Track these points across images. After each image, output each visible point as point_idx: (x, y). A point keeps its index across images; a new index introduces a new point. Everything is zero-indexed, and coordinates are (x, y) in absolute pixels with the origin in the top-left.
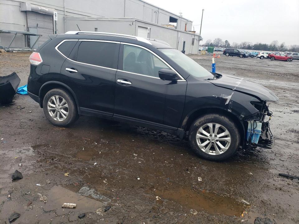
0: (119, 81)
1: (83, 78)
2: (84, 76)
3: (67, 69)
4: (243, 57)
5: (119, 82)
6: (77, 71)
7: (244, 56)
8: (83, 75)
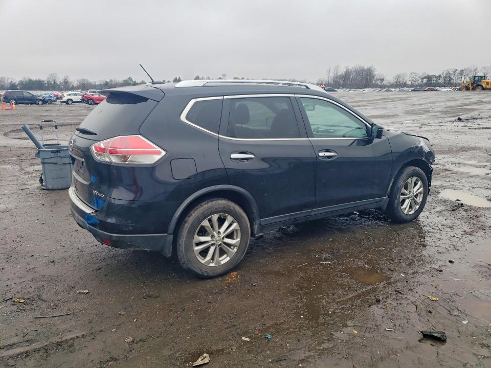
0: (321, 154)
1: (265, 165)
2: (266, 162)
3: (233, 156)
4: (43, 104)
5: (322, 157)
6: (253, 156)
7: (45, 102)
8: (263, 159)
